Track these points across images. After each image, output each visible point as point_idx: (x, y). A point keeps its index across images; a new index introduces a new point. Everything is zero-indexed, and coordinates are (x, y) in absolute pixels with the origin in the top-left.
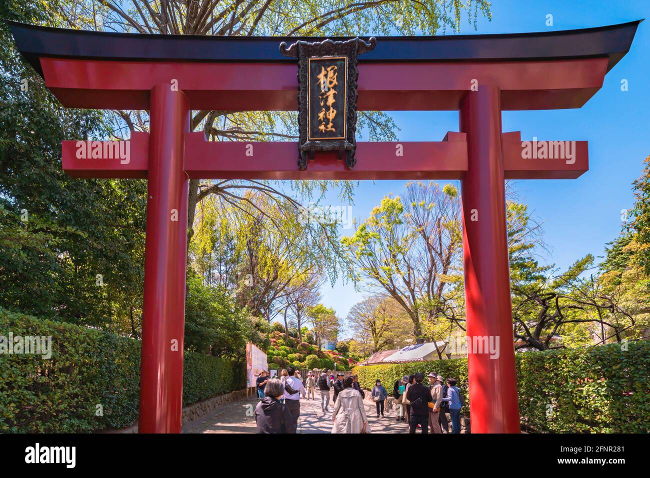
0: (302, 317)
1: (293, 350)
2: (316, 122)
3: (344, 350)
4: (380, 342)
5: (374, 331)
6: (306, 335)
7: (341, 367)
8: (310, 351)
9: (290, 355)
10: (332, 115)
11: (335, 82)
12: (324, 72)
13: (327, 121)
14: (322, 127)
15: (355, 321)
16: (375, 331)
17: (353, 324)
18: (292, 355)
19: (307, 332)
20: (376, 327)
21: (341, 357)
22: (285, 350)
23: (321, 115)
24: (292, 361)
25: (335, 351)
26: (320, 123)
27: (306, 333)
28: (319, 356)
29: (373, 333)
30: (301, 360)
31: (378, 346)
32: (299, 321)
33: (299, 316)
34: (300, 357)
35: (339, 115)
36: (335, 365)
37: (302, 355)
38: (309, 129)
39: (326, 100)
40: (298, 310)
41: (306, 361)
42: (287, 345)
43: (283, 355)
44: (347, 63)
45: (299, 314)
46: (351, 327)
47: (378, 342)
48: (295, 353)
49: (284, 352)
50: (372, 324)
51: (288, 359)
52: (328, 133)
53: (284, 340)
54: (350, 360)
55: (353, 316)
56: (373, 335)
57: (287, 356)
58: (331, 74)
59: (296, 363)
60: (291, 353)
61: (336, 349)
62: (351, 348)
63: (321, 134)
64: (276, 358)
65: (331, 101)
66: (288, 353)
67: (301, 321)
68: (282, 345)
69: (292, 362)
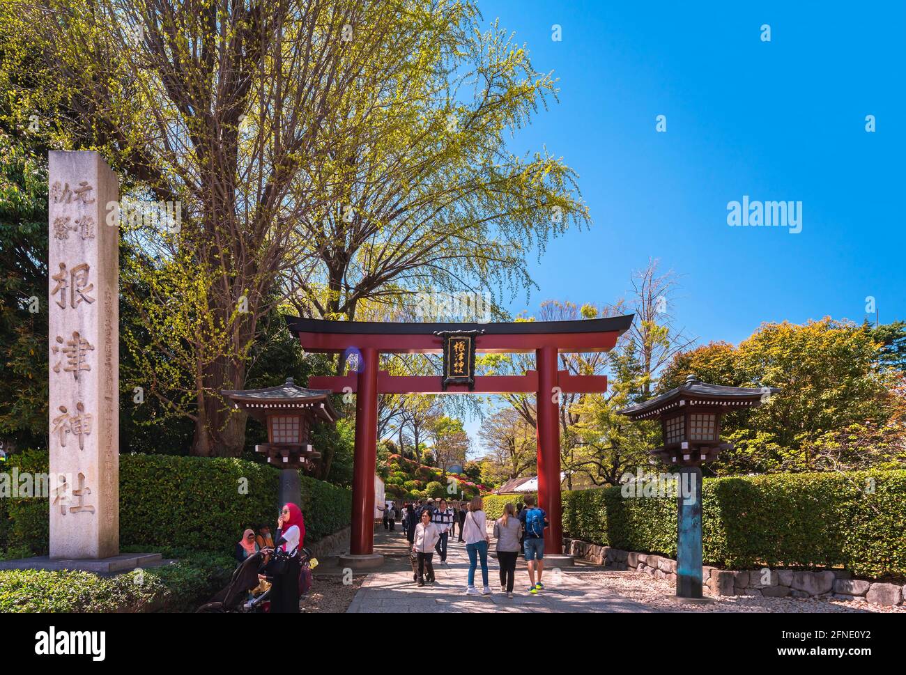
0: (420, 435)
1: (411, 476)
2: (453, 368)
3: (474, 473)
4: (521, 464)
5: (512, 450)
6: (423, 455)
7: (470, 496)
8: (431, 477)
9: (407, 483)
10: (461, 365)
11: (463, 349)
12: (457, 344)
13: (459, 368)
14: (456, 371)
15: (488, 437)
16: (514, 451)
17: (486, 441)
18: (409, 482)
19: (426, 451)
20: (516, 446)
21: (470, 484)
22: (401, 476)
23: (456, 365)
24: (410, 489)
25: (462, 475)
26: (455, 368)
27: (424, 451)
28: (441, 483)
29: (511, 453)
30: (421, 488)
31: (517, 470)
32: (417, 440)
33: (416, 434)
34: (419, 484)
35: (466, 365)
36: (463, 494)
37: (421, 482)
38: (449, 372)
39: (459, 357)
40: (416, 426)
41: (427, 490)
42: (403, 470)
43: (398, 483)
44: (470, 341)
45: (416, 430)
46: (483, 445)
47: (517, 464)
48: (413, 480)
49: (400, 478)
50: (511, 442)
51: (404, 487)
52: (459, 374)
53: (398, 463)
54: (482, 486)
55: (485, 432)
56: (512, 455)
57: (403, 484)
58: (461, 345)
59: (414, 492)
60: (408, 480)
61: (464, 472)
62: (483, 471)
63: (455, 374)
64: (390, 486)
65: (461, 358)
66: (405, 479)
67: (419, 439)
68: (397, 470)
69: (409, 491)
